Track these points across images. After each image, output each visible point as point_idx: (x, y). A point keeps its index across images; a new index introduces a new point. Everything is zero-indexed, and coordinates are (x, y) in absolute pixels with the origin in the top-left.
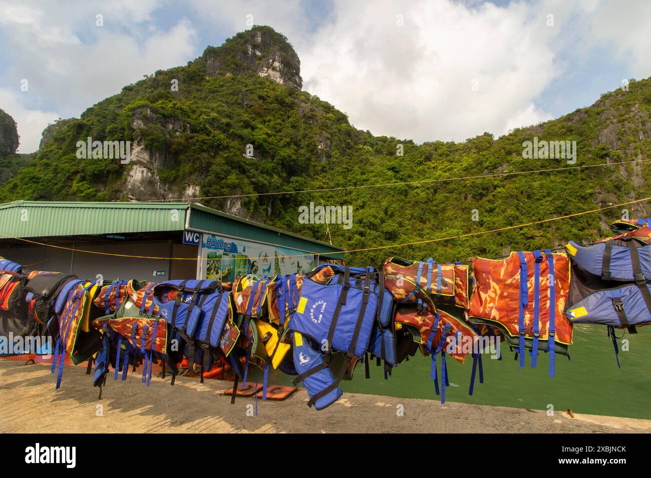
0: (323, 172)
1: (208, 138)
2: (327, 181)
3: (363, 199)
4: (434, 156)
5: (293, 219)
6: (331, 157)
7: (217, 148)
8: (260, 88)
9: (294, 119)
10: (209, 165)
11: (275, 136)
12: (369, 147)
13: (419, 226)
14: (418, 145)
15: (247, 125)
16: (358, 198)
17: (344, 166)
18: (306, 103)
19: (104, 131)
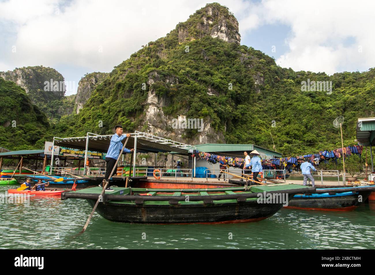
0: (259, 100)
1: (189, 86)
2: (262, 106)
3: (289, 118)
4: (342, 84)
5: (241, 133)
6: (264, 89)
7: (194, 91)
8: (214, 47)
9: (238, 66)
10: (191, 102)
11: (226, 78)
12: (291, 80)
13: (332, 135)
14: (329, 76)
15: (208, 73)
16: (285, 117)
17: (274, 95)
18: (245, 54)
19: (132, 86)
